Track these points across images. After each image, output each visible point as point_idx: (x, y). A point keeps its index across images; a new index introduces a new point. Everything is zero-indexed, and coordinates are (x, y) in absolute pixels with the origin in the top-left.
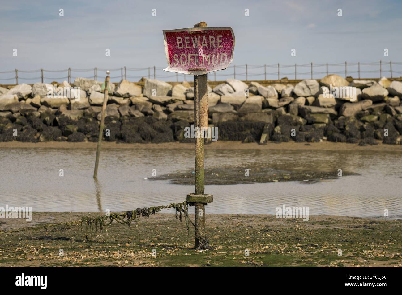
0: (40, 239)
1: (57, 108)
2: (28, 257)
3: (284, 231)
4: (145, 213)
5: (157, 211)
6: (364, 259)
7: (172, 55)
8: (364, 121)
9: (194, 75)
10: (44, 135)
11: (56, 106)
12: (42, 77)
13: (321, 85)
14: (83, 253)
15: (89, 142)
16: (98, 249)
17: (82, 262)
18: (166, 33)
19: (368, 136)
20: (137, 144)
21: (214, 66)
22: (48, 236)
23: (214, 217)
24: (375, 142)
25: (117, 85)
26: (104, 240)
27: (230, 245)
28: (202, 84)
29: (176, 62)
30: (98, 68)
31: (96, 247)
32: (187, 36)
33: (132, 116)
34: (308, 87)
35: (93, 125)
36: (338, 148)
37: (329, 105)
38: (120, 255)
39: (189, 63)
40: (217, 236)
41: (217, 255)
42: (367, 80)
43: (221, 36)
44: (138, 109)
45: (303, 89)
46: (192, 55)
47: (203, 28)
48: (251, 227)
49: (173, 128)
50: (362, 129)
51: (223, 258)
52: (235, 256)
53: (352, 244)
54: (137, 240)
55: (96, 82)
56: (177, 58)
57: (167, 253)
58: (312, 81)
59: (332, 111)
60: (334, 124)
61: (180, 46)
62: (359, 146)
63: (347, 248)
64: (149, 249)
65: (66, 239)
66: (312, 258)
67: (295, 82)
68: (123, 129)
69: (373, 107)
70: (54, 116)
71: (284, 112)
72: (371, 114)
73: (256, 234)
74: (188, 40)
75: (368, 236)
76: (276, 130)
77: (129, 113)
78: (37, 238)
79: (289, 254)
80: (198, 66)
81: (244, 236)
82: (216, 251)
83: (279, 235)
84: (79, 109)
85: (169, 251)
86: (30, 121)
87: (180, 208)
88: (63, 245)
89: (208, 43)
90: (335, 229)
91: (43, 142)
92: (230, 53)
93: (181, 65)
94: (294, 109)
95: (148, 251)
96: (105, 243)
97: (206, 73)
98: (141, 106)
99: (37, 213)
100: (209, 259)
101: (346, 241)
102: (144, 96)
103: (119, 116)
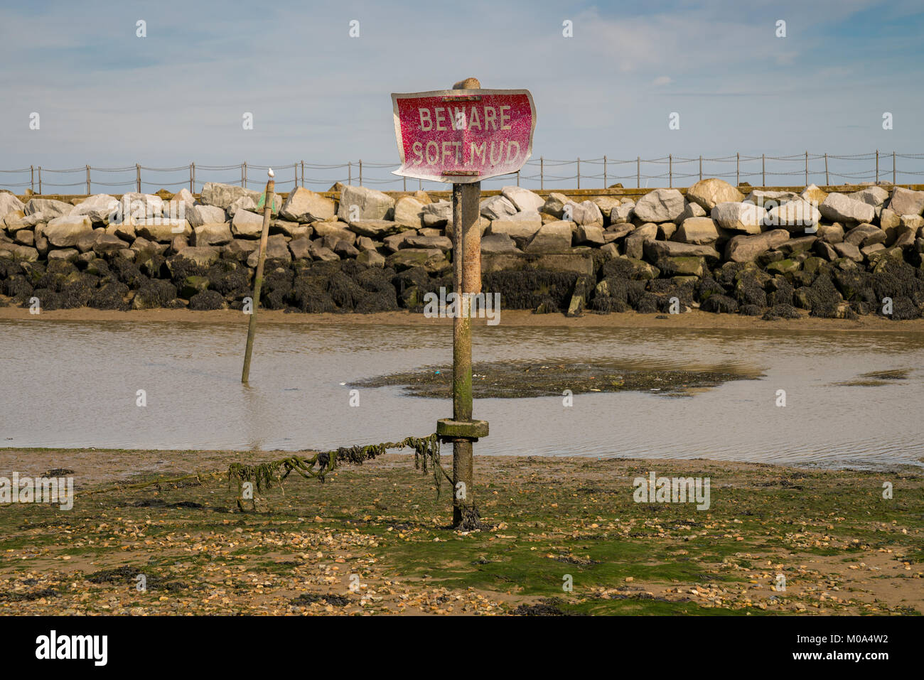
0: (142, 505)
1: (169, 242)
2: (122, 543)
3: (624, 492)
4: (354, 456)
5: (378, 454)
6: (790, 551)
7: (411, 143)
8: (773, 272)
9: (454, 184)
10: (143, 295)
11: (165, 239)
12: (139, 182)
13: (689, 199)
14: (232, 535)
15: (232, 310)
16: (261, 528)
17: (231, 554)
18: (398, 100)
19: (780, 302)
20: (326, 315)
21: (493, 166)
22: (157, 499)
23: (483, 463)
24: (794, 313)
25: (286, 198)
26: (271, 509)
27: (521, 521)
28: (468, 201)
29: (418, 158)
30: (248, 163)
31: (257, 523)
32: (440, 107)
33: (316, 258)
34: (662, 202)
35: (240, 277)
36: (722, 324)
37: (704, 238)
38: (306, 541)
39: (443, 160)
40: (494, 503)
41: (497, 542)
42: (779, 189)
43: (509, 107)
44: (328, 246)
45: (654, 208)
46: (449, 143)
47: (471, 90)
48: (559, 482)
49: (395, 282)
50: (769, 288)
51: (510, 547)
52: (533, 543)
53: (762, 519)
54: (336, 508)
55: (246, 191)
56: (419, 150)
57: (399, 537)
58: (670, 191)
59: (711, 251)
60: (714, 278)
61: (425, 126)
62: (762, 321)
63: (754, 528)
64: (363, 529)
65: (195, 506)
66: (687, 550)
67: (637, 194)
68: (298, 285)
69: (791, 243)
70: (161, 257)
71: (615, 253)
72: (786, 256)
73: (569, 498)
74: (441, 114)
75: (791, 504)
76: (599, 288)
77: (310, 253)
78: (136, 503)
79: (639, 539)
80: (463, 165)
81: (547, 502)
82: (495, 533)
83: (615, 499)
84: (212, 245)
85: (401, 532)
86: (114, 268)
87: (423, 446)
88: (191, 518)
89: (482, 121)
90: (724, 487)
91: (140, 309)
92: (526, 141)
93: (427, 163)
94: (634, 246)
95: (360, 533)
96: (273, 514)
97: (478, 180)
98: (333, 239)
99: (133, 451)
100: (484, 551)
101: (749, 514)
102: (340, 220)
103: (289, 259)
